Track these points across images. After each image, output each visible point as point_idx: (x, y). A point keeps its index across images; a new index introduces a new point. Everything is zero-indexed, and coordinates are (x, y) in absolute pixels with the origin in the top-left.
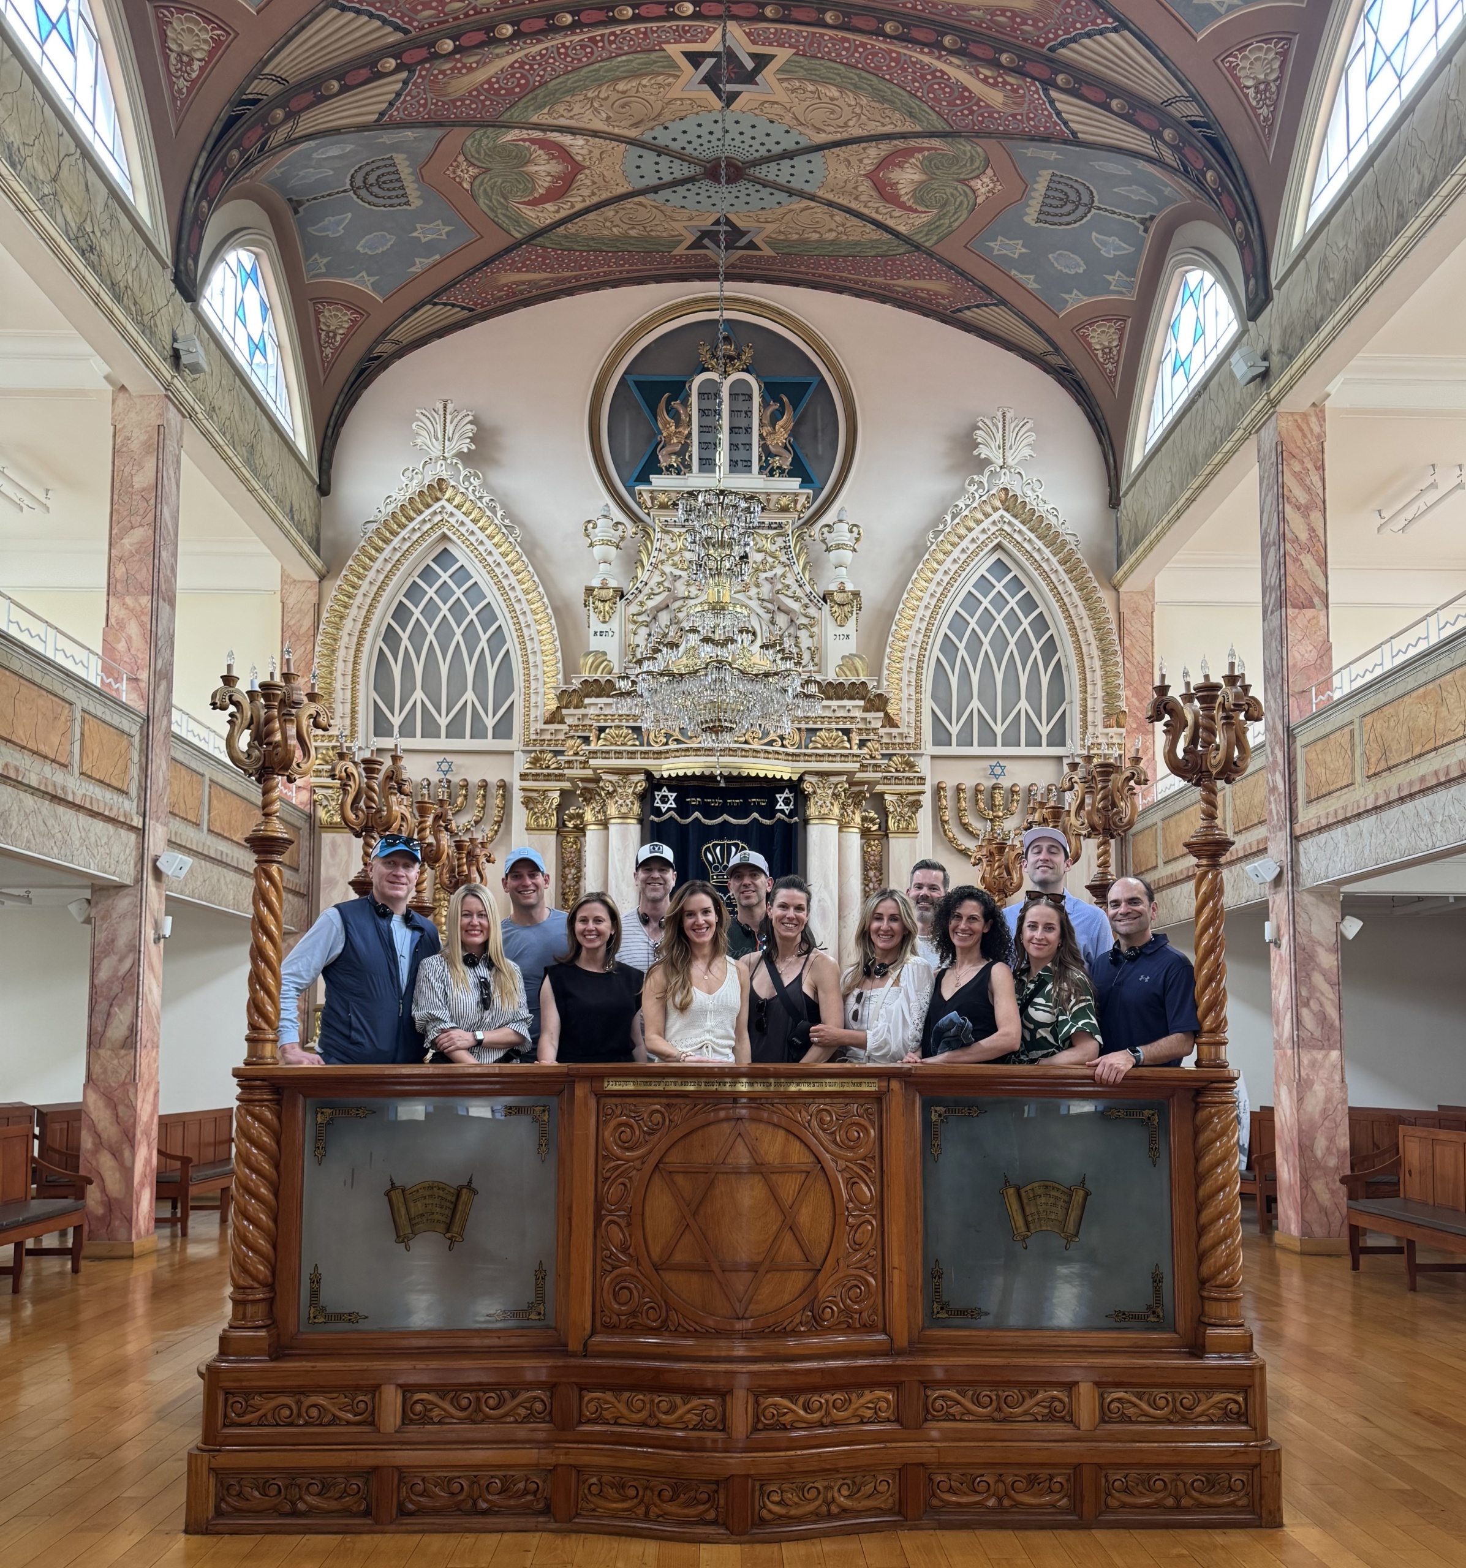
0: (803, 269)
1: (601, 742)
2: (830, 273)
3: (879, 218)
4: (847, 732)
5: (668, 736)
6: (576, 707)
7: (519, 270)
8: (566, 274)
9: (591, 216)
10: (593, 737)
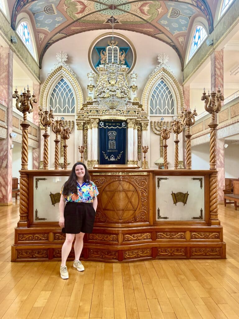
0: (127, 27)
1: (91, 113)
2: (132, 27)
3: (141, 16)
4: (135, 111)
5: (103, 112)
6: (86, 107)
7: (75, 27)
8: (84, 28)
9: (88, 16)
10: (89, 112)
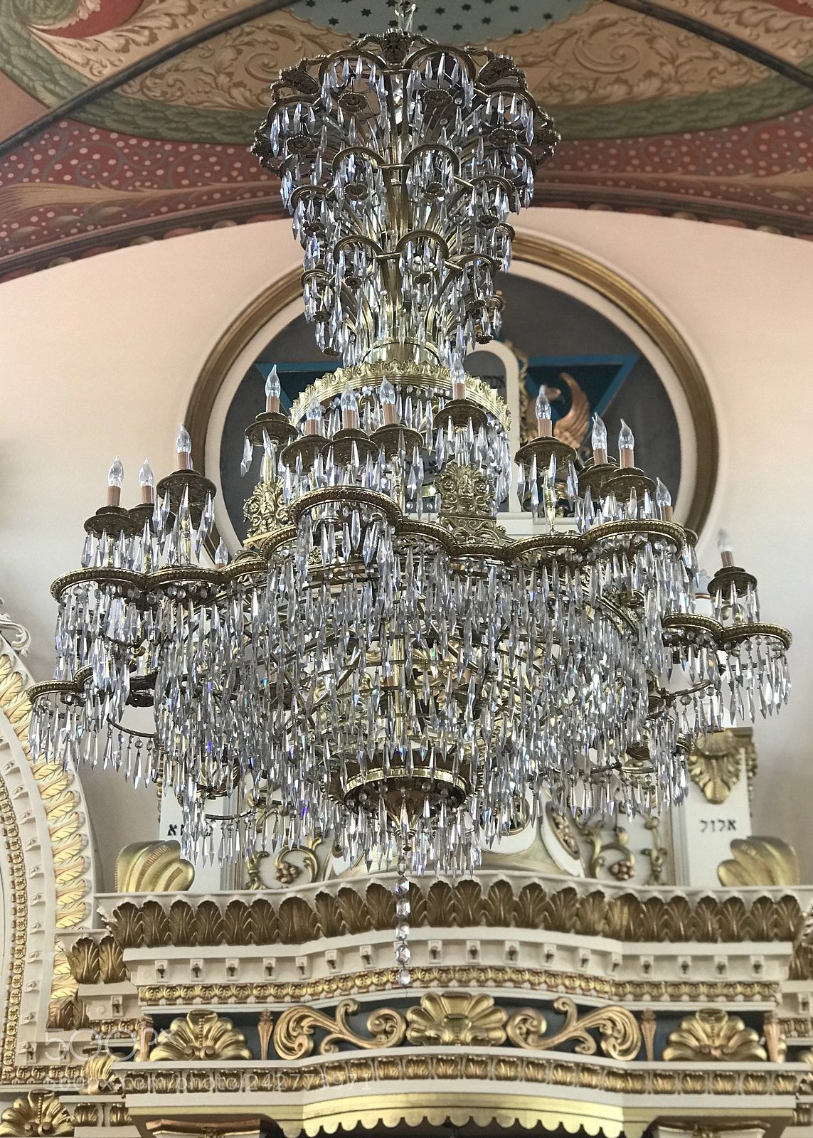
1: (158, 1053)
3: (744, 34)
4: (756, 1021)
5: (317, 1034)
6: (112, 979)
